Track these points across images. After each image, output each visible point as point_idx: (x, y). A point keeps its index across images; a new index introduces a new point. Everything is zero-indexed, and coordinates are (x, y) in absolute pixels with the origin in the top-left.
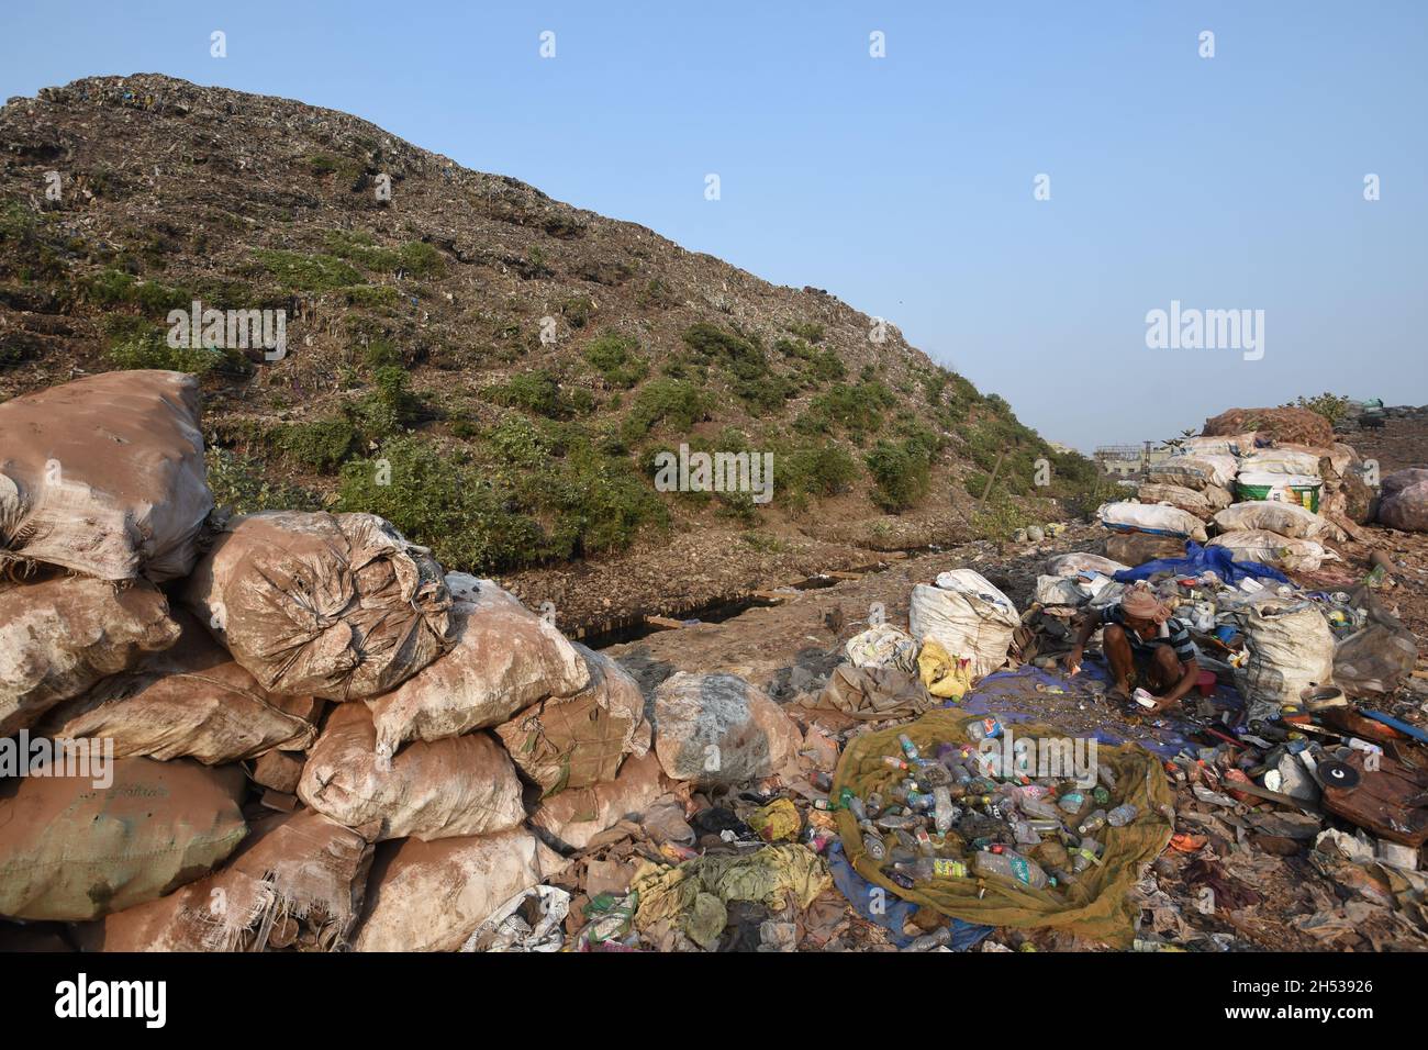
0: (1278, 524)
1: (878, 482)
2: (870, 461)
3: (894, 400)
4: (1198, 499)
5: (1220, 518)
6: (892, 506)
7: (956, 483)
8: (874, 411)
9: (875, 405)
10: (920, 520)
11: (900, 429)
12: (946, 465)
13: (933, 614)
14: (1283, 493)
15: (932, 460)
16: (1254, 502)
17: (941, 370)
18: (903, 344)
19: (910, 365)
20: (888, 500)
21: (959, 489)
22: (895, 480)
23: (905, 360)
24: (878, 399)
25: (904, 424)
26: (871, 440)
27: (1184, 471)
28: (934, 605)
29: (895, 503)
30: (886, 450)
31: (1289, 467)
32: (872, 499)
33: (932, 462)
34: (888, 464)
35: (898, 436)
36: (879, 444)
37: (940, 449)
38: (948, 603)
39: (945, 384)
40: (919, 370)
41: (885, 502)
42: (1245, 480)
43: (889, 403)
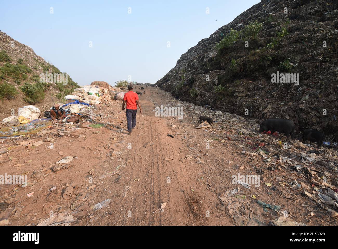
0: (91, 98)
1: (26, 95)
2: (23, 89)
3: (31, 71)
4: (81, 95)
5: (85, 98)
6: (32, 103)
7: (54, 96)
8: (24, 74)
9: (24, 72)
10: (42, 106)
11: (34, 80)
12: (50, 91)
13: (22, 112)
14: (94, 94)
15: (45, 89)
16: (90, 95)
17: (48, 64)
18: (34, 54)
19: (37, 61)
20: (30, 101)
21: (54, 97)
22: (32, 94)
23: (35, 59)
24: (25, 70)
25: (35, 78)
26: (23, 82)
27: (79, 90)
28: (22, 111)
29: (33, 101)
30: (28, 86)
31: (95, 90)
32: (24, 100)
33: (45, 90)
34: (29, 90)
35: (33, 82)
36: (26, 84)
37: (48, 86)
38: (25, 110)
39: (50, 68)
40: (40, 63)
41: (29, 101)
42: (89, 92)
43: (30, 72)
